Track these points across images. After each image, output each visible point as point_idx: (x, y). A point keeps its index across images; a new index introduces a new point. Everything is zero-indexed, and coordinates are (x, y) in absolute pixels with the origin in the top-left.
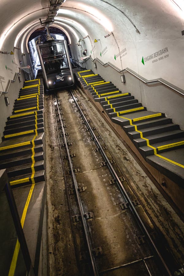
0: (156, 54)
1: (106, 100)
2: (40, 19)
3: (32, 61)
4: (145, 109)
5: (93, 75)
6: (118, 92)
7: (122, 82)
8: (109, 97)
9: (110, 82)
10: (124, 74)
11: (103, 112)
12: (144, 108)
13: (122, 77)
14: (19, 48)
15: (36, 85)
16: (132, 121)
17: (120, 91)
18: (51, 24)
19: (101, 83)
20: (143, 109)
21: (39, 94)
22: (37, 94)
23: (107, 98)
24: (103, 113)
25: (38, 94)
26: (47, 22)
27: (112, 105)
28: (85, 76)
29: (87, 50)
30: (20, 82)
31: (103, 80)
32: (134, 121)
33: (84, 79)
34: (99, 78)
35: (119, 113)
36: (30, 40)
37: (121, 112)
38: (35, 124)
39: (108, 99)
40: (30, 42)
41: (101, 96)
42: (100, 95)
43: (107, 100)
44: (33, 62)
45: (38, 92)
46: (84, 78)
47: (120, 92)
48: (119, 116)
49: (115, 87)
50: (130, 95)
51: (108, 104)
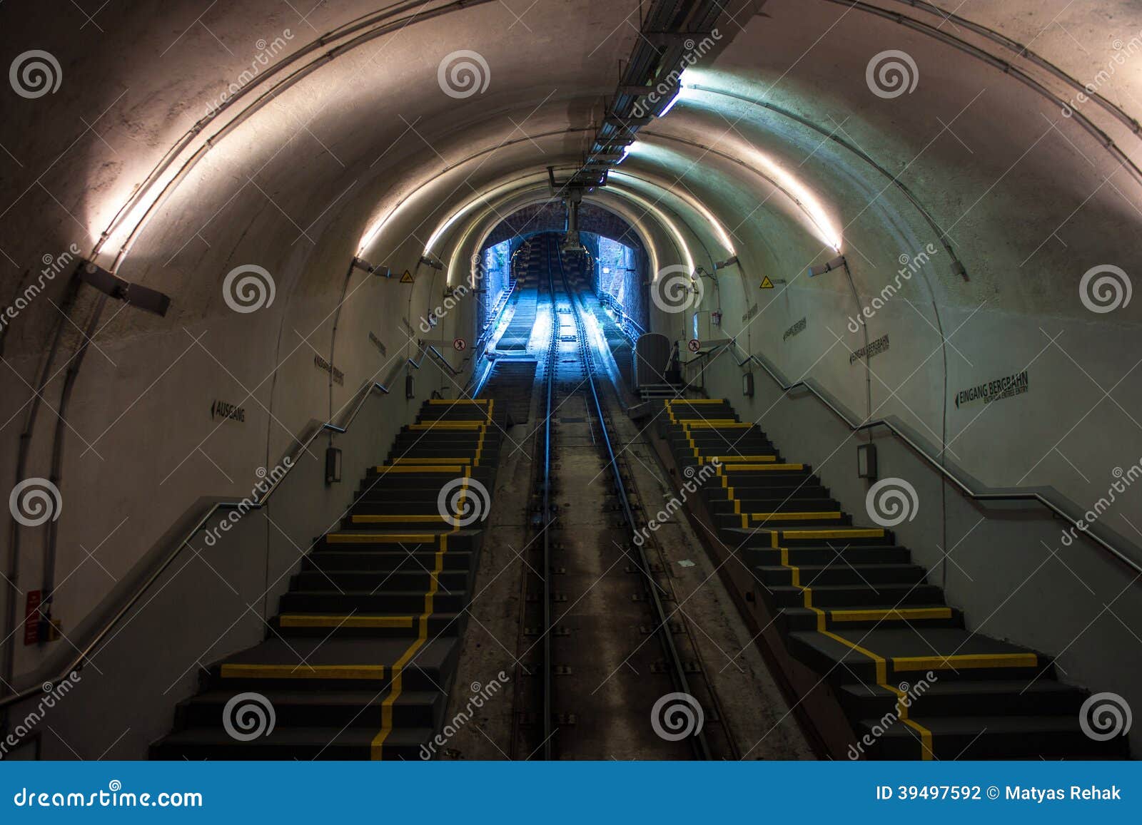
0: (996, 384)
1: (775, 546)
2: (551, 170)
3: (480, 326)
4: (957, 621)
5: (730, 423)
6: (836, 515)
7: (860, 477)
8: (789, 533)
9: (805, 466)
10: (873, 442)
11: (750, 597)
12: (954, 612)
13: (863, 454)
14: (437, 264)
15: (473, 425)
16: (890, 664)
17: (843, 514)
18: (591, 193)
19: (762, 464)
20: (949, 616)
21: (477, 460)
22: (467, 460)
23: (780, 535)
24: (750, 605)
25: (472, 464)
26: (578, 186)
27: (801, 572)
28: (694, 424)
29: (720, 316)
30: (408, 398)
31: (775, 453)
32: (896, 669)
33: (688, 433)
34: (756, 441)
35: (828, 616)
36: (491, 241)
37: (837, 614)
38: (427, 588)
39: (783, 542)
40: (490, 250)
41: (752, 524)
42: (750, 517)
43: (780, 545)
44: (485, 328)
45: (473, 456)
46: (689, 426)
47: (846, 521)
48: (828, 629)
49: (826, 492)
50: (894, 545)
51: (778, 562)
